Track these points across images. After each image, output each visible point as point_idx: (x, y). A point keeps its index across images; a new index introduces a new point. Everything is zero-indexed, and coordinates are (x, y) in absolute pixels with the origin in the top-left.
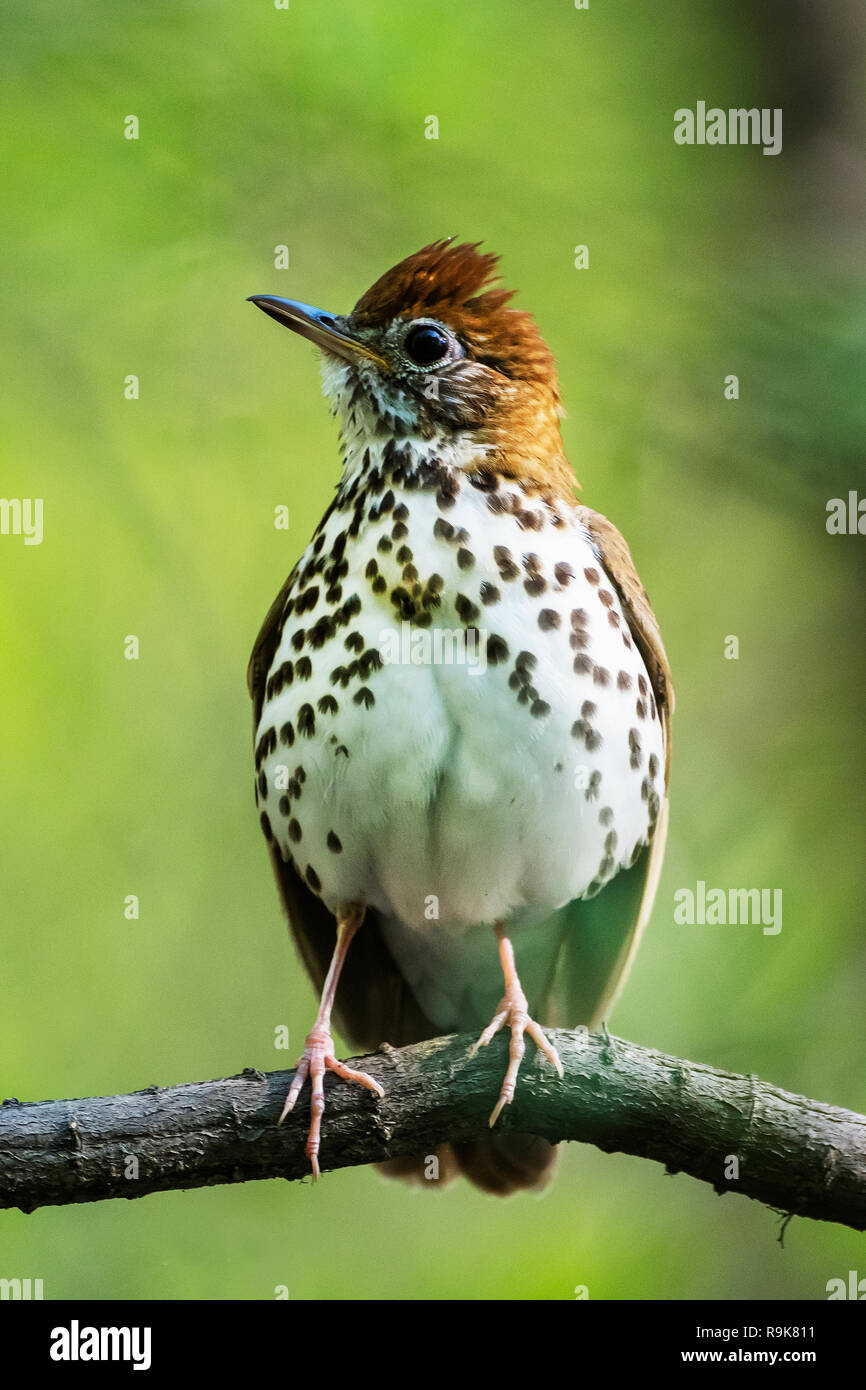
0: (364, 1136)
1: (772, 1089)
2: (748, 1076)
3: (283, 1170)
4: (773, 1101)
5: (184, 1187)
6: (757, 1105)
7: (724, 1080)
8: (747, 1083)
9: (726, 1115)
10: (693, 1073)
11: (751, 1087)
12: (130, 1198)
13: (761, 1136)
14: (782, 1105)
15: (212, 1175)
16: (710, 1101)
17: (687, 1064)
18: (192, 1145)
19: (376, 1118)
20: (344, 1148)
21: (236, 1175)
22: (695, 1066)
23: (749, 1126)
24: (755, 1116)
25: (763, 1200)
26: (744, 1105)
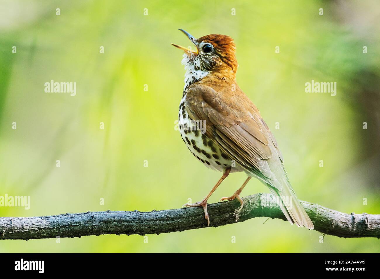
0: (232, 218)
1: (321, 207)
2: (316, 204)
3: (214, 225)
4: (321, 210)
5: (192, 229)
6: (318, 210)
7: (310, 205)
8: (315, 206)
9: (311, 213)
10: (303, 203)
11: (316, 206)
12: (180, 231)
13: (318, 217)
14: (323, 210)
15: (198, 226)
16: (307, 209)
17: (302, 201)
18: (194, 220)
19: (234, 214)
20: (227, 220)
21: (203, 226)
22: (304, 202)
23: (316, 215)
24: (317, 213)
25: (319, 231)
26: (315, 210)
